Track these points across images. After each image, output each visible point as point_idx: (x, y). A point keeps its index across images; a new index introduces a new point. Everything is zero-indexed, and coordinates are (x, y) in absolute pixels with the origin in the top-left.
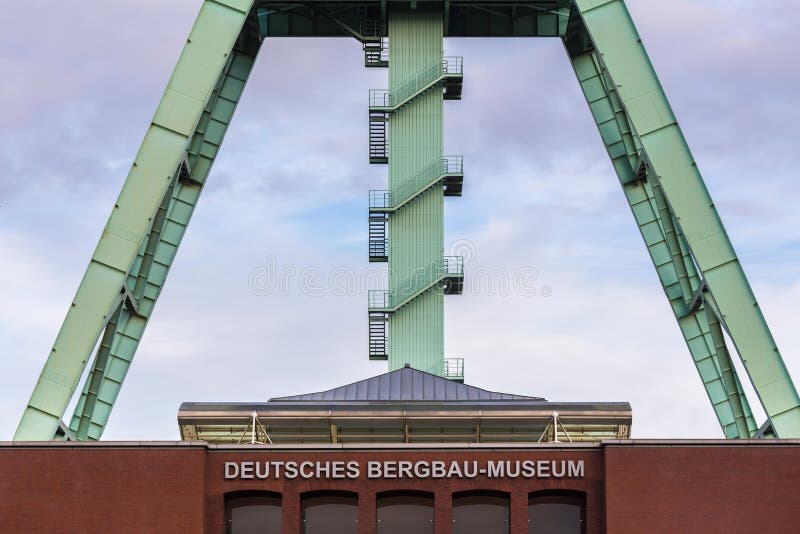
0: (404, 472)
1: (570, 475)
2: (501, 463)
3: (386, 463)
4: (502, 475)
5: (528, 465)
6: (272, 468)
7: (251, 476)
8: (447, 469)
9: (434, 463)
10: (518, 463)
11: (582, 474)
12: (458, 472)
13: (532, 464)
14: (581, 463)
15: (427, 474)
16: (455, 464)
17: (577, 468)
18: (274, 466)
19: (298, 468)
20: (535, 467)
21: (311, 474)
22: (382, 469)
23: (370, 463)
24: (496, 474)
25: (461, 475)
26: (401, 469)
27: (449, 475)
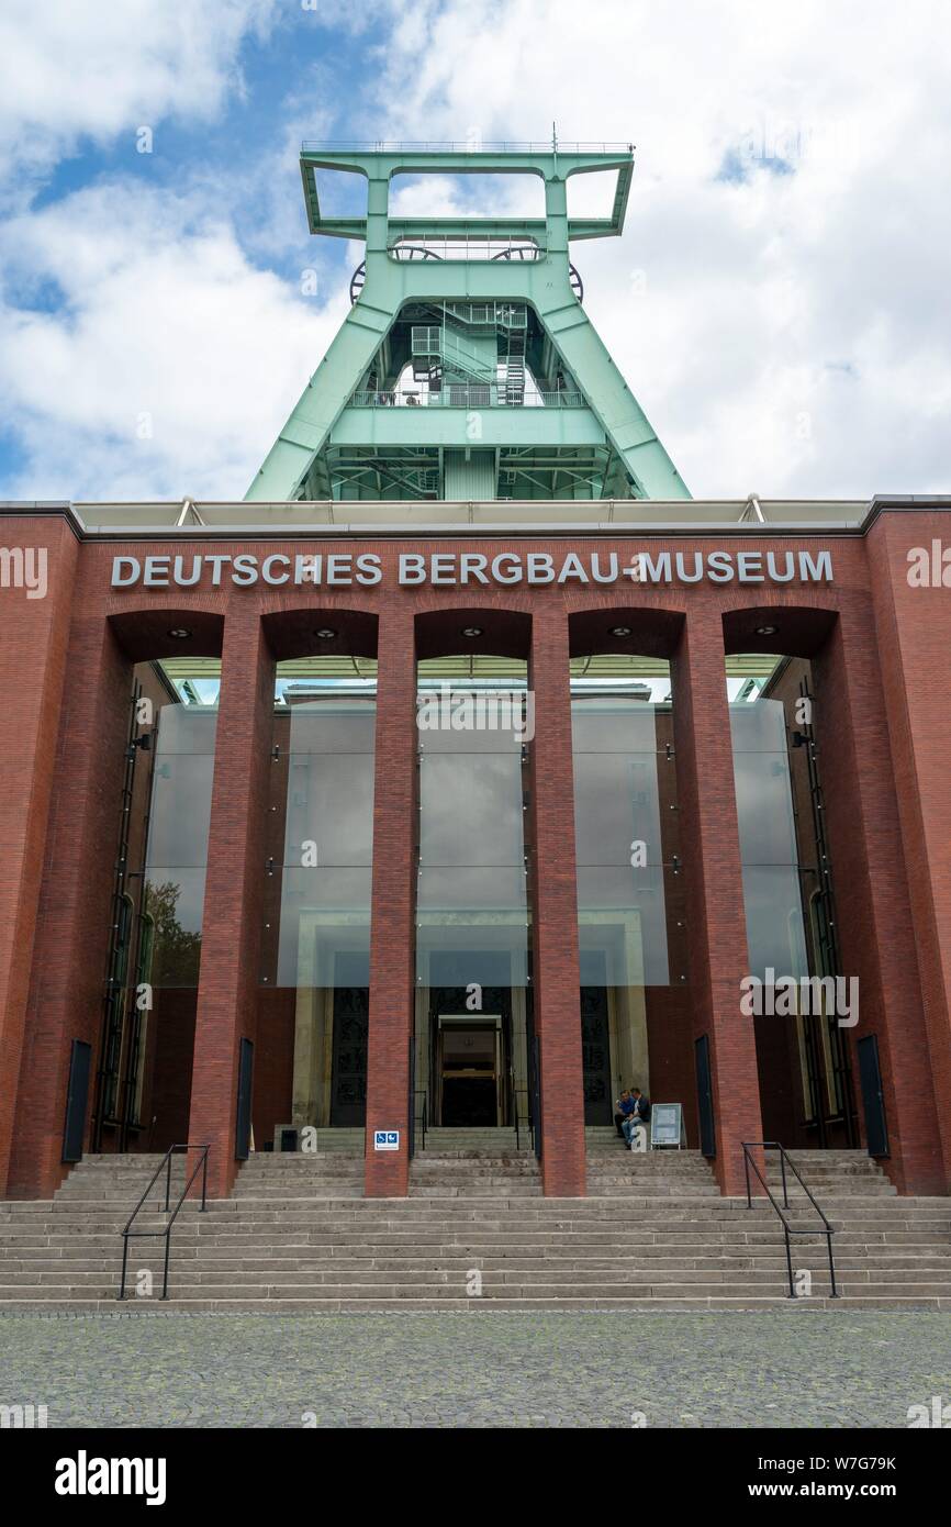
0: (471, 575)
1: (804, 577)
2: (665, 557)
3: (435, 558)
4: (668, 578)
5: (720, 560)
6: (207, 567)
7: (165, 582)
8: (557, 567)
9: (531, 557)
10: (698, 557)
11: (829, 577)
12: (580, 572)
13: (727, 557)
14: (825, 557)
15: (518, 577)
16: (572, 558)
17: (819, 564)
18: (211, 564)
19: (257, 567)
20: (734, 564)
21: (285, 577)
22: (427, 568)
23: (403, 558)
24: (656, 578)
25: (585, 579)
26: (465, 569)
27: (562, 579)
